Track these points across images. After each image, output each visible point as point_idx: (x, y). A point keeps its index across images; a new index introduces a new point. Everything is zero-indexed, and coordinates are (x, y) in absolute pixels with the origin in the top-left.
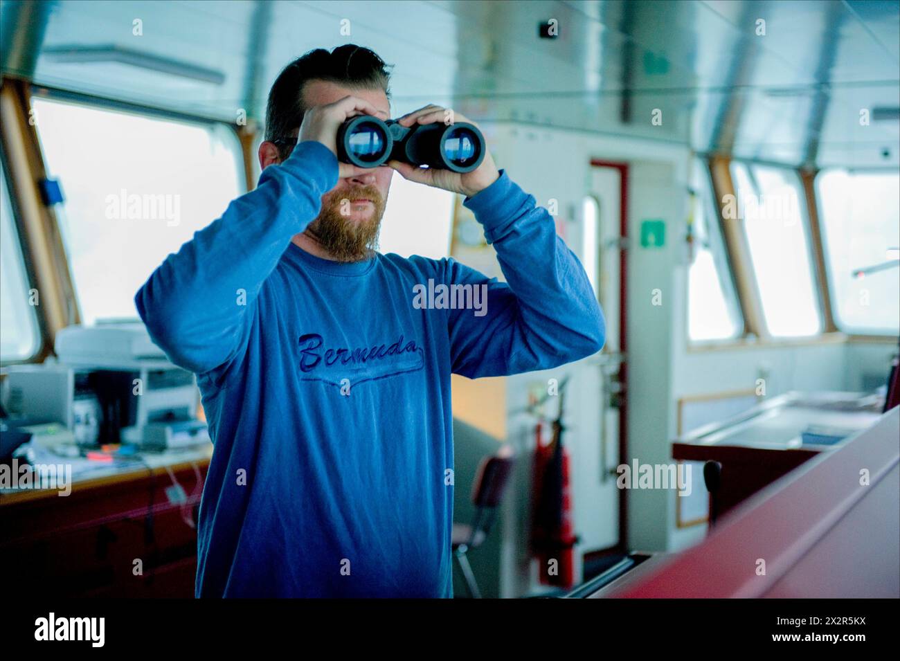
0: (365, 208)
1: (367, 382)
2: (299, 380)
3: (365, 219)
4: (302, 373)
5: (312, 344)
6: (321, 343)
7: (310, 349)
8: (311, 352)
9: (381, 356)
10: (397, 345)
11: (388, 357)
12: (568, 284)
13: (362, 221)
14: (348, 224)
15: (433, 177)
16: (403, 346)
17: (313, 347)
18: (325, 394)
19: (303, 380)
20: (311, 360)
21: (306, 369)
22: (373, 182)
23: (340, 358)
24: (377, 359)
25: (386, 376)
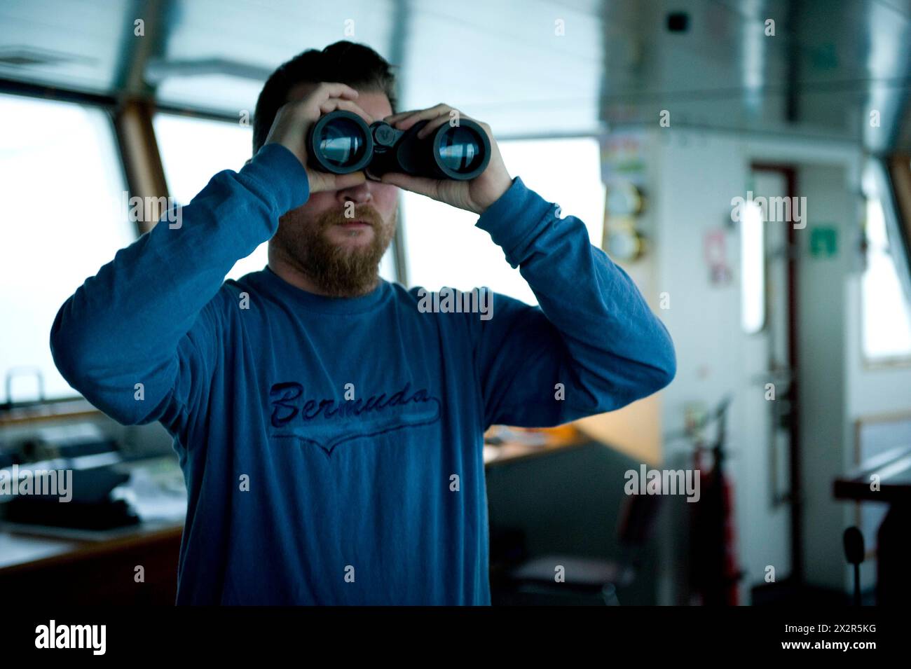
0: (359, 233)
1: (357, 440)
2: (269, 437)
3: (360, 246)
4: (273, 430)
5: (289, 393)
6: (301, 393)
7: (283, 400)
8: (286, 403)
9: (380, 407)
10: (402, 394)
11: (389, 409)
12: (616, 305)
13: (356, 249)
14: (338, 252)
15: (437, 188)
16: (410, 394)
17: (289, 398)
18: (301, 452)
19: (274, 436)
20: (284, 413)
21: (278, 424)
22: (368, 201)
23: (324, 410)
24: (374, 410)
25: (385, 432)
